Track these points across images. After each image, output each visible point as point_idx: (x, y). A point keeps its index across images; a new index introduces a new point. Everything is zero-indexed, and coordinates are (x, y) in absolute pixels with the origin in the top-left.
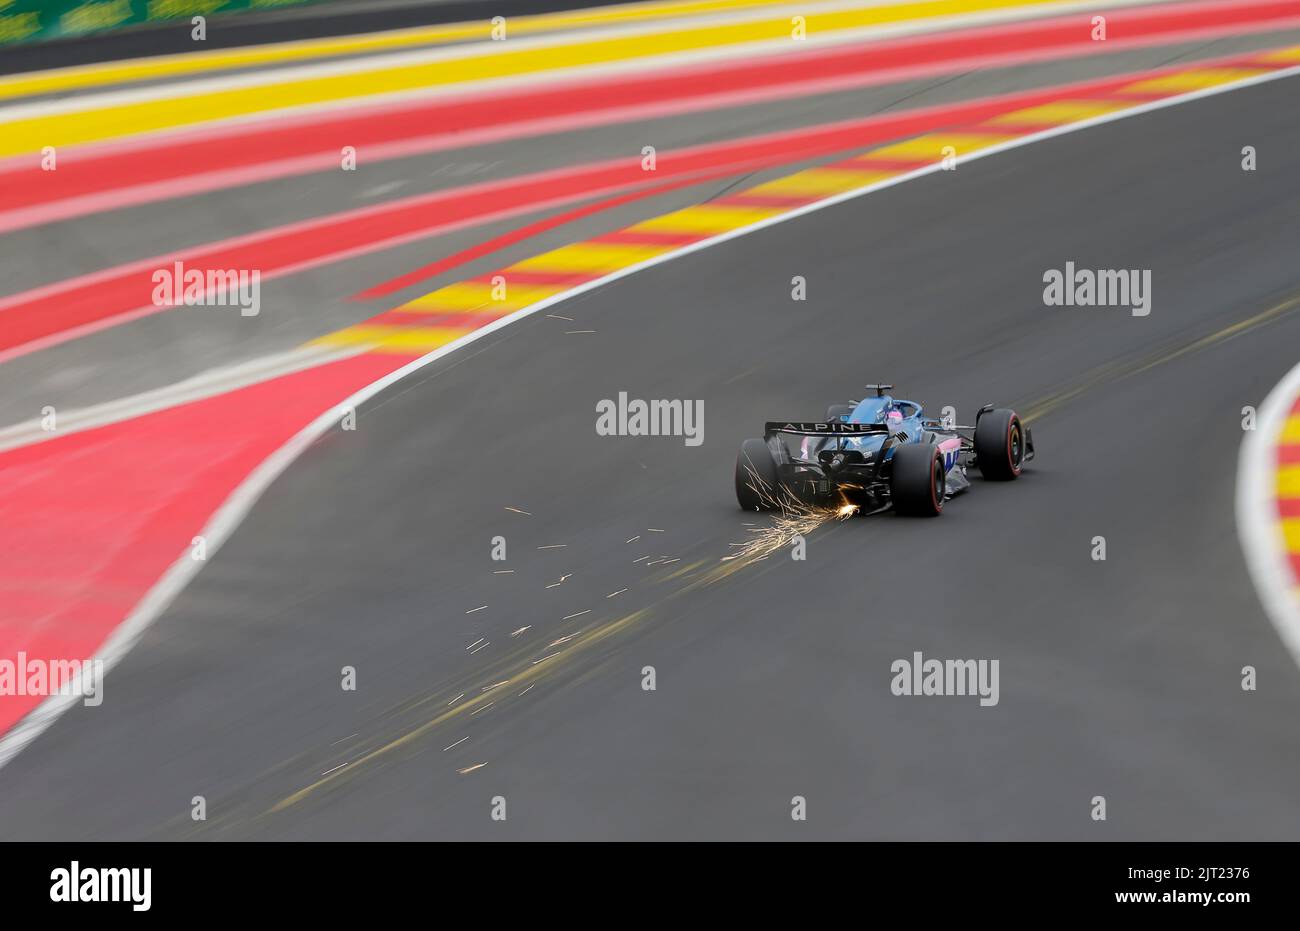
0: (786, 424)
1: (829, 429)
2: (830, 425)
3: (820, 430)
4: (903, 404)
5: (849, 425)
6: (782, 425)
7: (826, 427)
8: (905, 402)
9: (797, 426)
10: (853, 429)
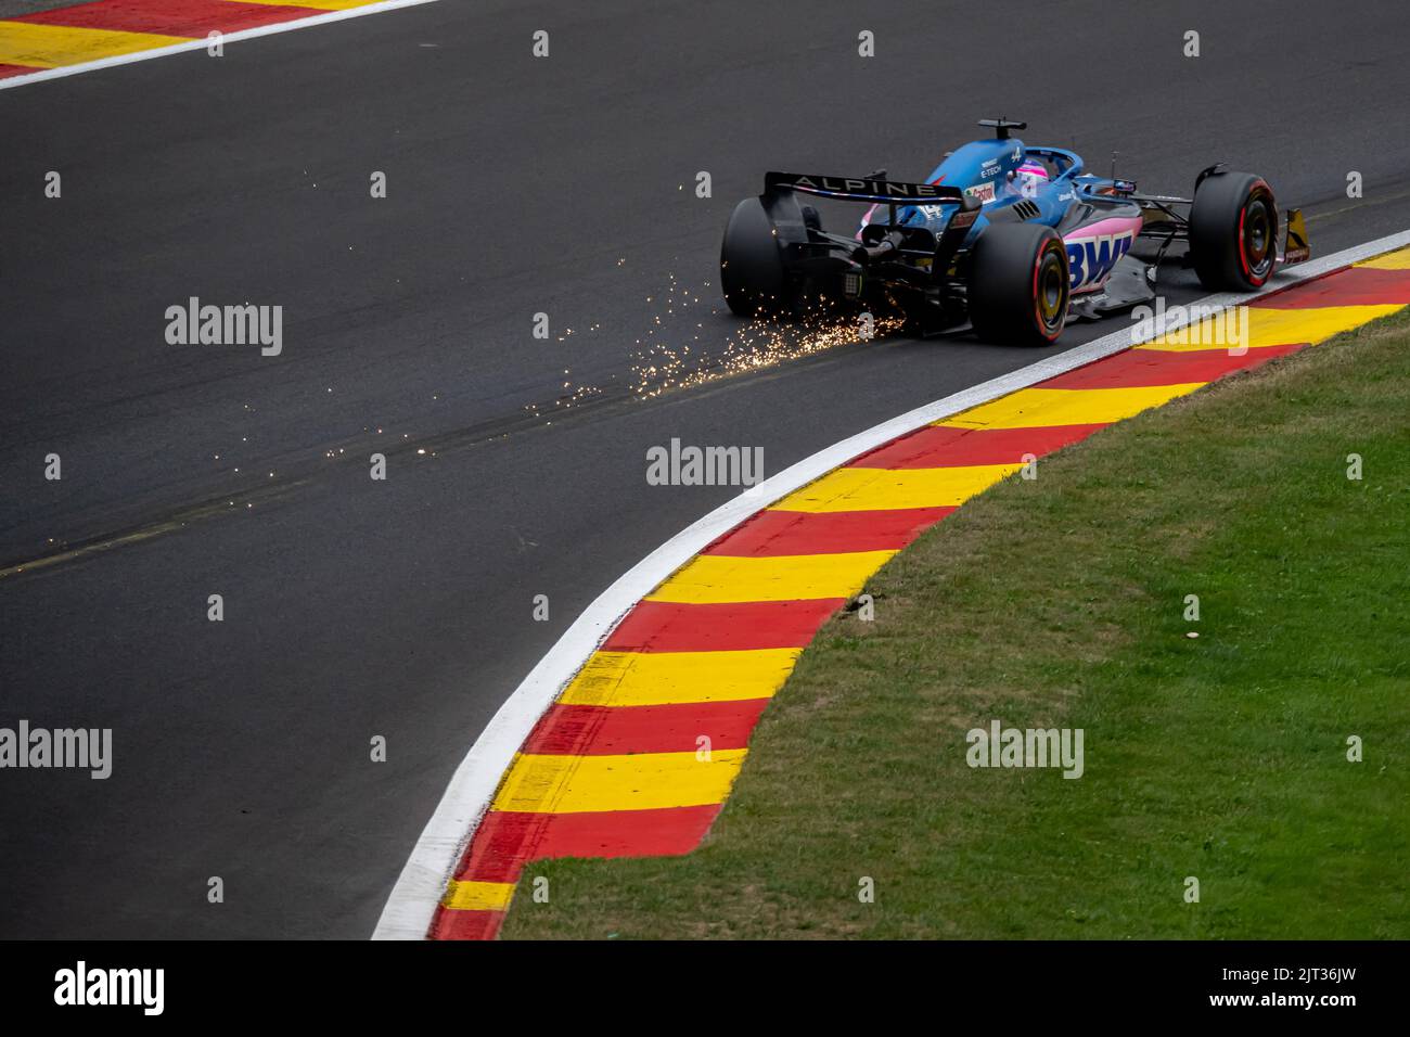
0: (801, 176)
1: (868, 189)
2: (869, 183)
3: (853, 191)
4: (1054, 154)
5: (899, 185)
6: (793, 178)
7: (863, 186)
8: (1057, 150)
9: (817, 181)
10: (905, 192)
